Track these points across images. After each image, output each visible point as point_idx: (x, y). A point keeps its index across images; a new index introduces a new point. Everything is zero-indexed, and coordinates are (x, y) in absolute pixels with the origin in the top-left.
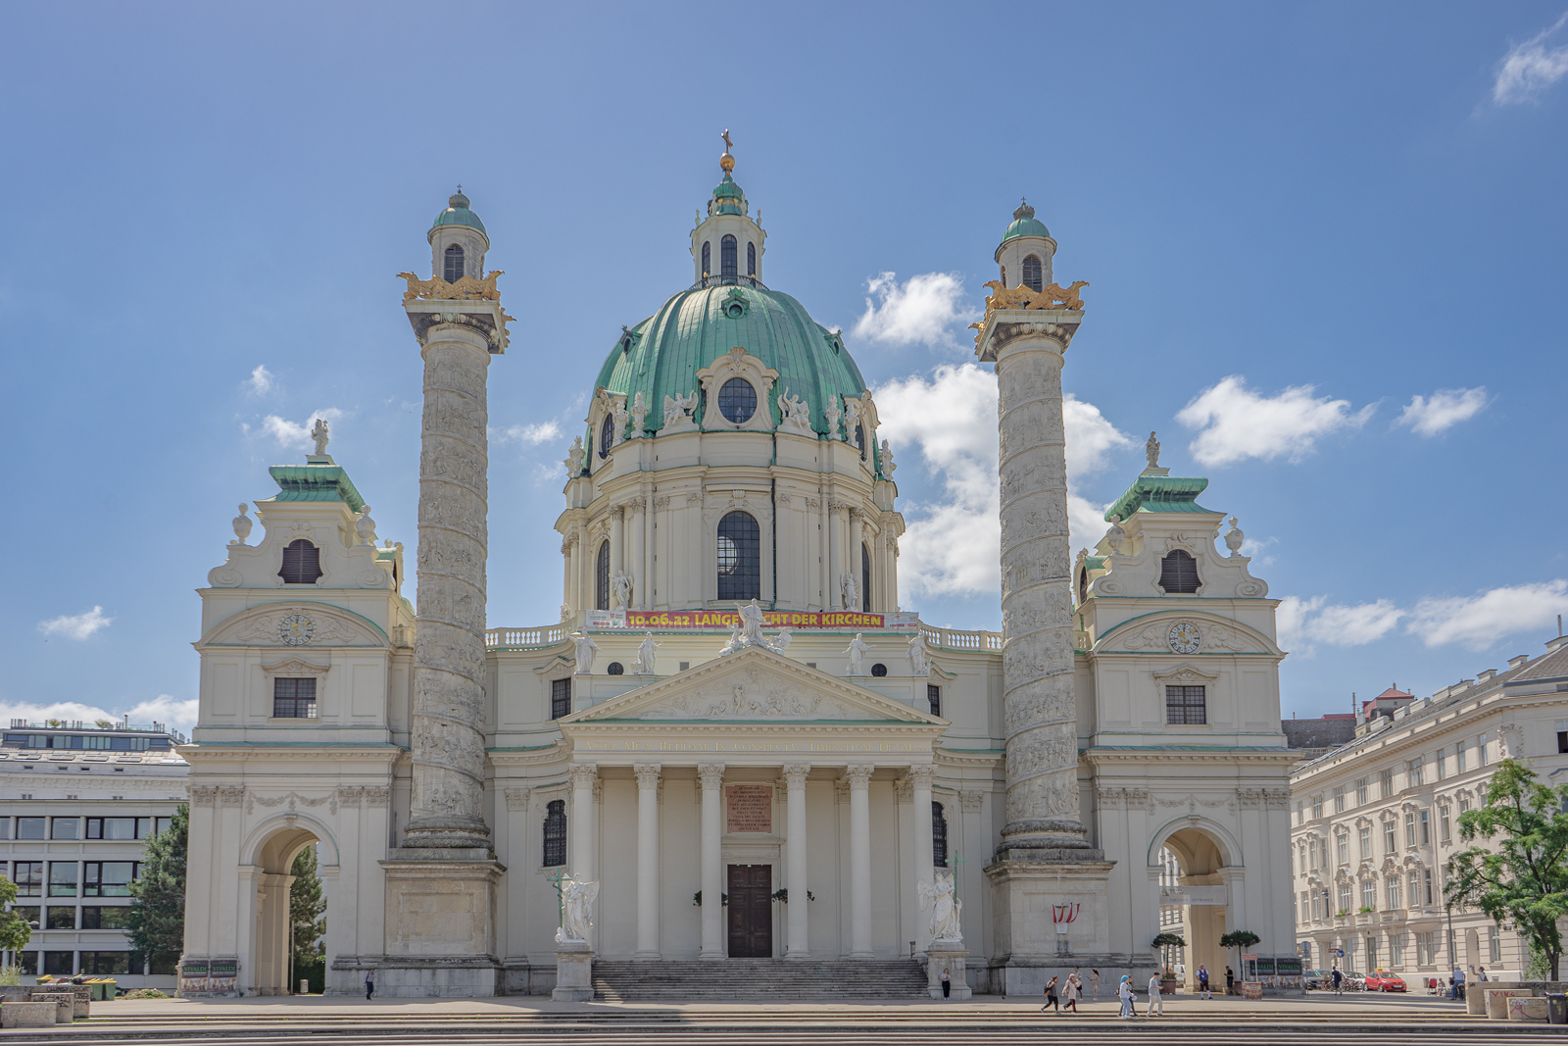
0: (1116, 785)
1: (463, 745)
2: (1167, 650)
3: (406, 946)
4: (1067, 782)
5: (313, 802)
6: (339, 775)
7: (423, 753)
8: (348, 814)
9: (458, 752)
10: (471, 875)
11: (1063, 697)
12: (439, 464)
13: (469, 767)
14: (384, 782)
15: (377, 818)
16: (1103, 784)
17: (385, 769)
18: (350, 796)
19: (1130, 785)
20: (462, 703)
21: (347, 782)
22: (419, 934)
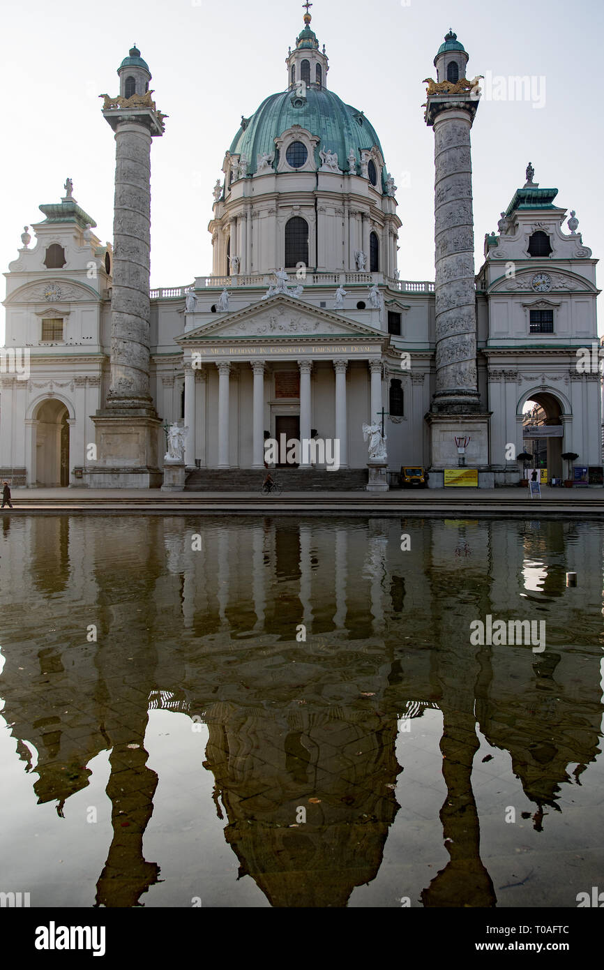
0: (499, 368)
1: (135, 352)
2: (531, 290)
3: (105, 462)
4: (468, 367)
5: (62, 386)
6: (74, 371)
7: (115, 358)
8: (80, 391)
9: (132, 357)
10: (138, 424)
11: (466, 318)
12: (122, 199)
13: (139, 365)
14: (97, 374)
15: (94, 394)
16: (492, 368)
17: (98, 367)
18: (81, 382)
19: (507, 368)
20: (134, 330)
21: (78, 374)
22: (111, 455)
